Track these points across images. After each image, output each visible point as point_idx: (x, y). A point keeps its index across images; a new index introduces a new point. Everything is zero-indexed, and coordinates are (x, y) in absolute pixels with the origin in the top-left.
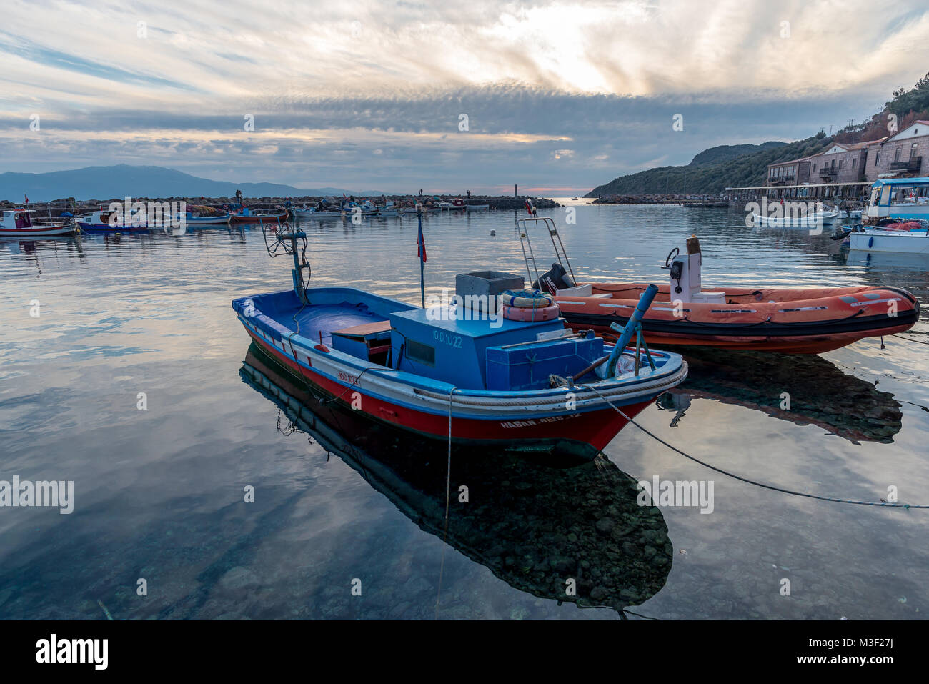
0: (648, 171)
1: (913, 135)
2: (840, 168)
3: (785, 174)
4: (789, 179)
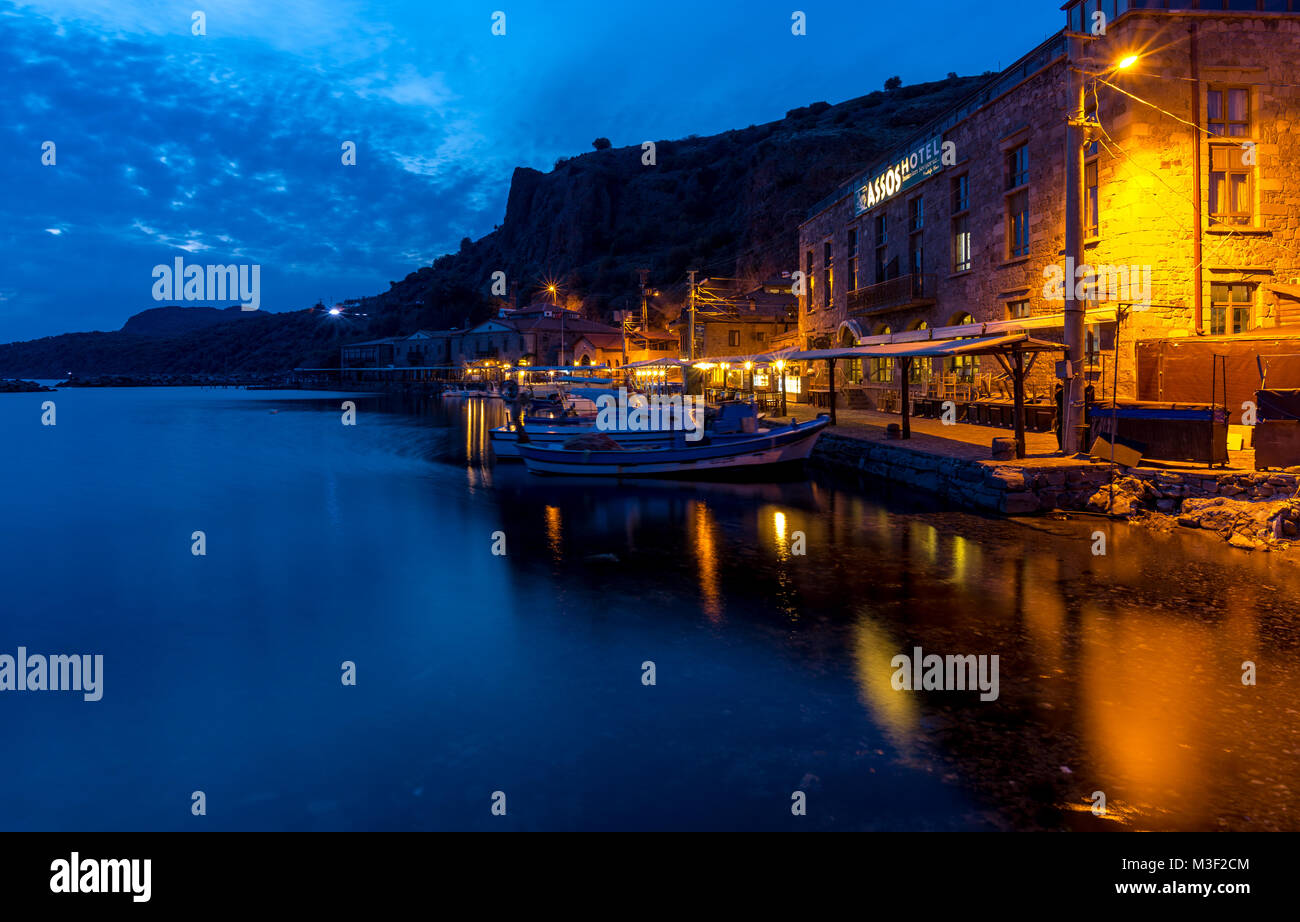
1: (488, 330)
2: (426, 353)
3: (364, 355)
4: (370, 361)
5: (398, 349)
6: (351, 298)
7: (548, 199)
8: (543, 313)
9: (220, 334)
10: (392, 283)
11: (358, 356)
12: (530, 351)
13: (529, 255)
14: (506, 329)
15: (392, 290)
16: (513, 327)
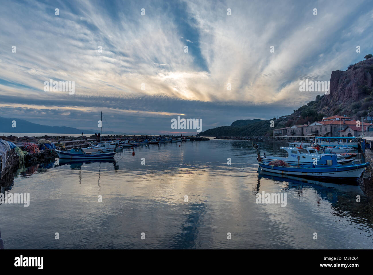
0: (219, 128)
1: (315, 125)
2: (296, 132)
3: (279, 132)
4: (280, 134)
5: (288, 131)
6: (283, 116)
7: (345, 80)
8: (335, 119)
9: (250, 126)
10: (294, 111)
11: (278, 132)
12: (329, 131)
13: (337, 100)
14: (321, 124)
15: (294, 113)
16: (324, 123)
